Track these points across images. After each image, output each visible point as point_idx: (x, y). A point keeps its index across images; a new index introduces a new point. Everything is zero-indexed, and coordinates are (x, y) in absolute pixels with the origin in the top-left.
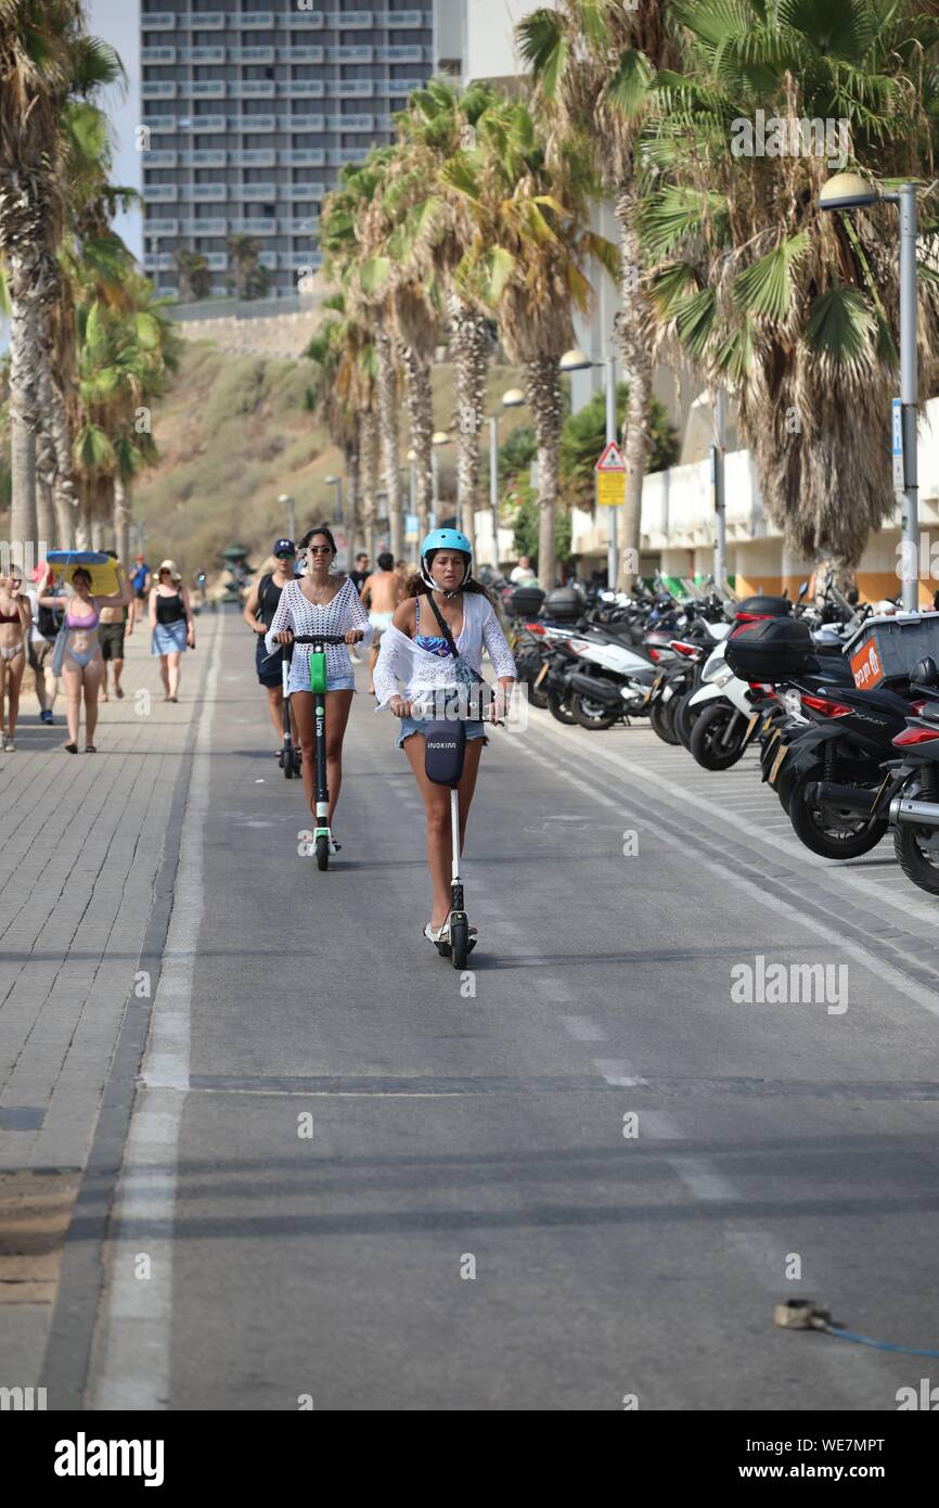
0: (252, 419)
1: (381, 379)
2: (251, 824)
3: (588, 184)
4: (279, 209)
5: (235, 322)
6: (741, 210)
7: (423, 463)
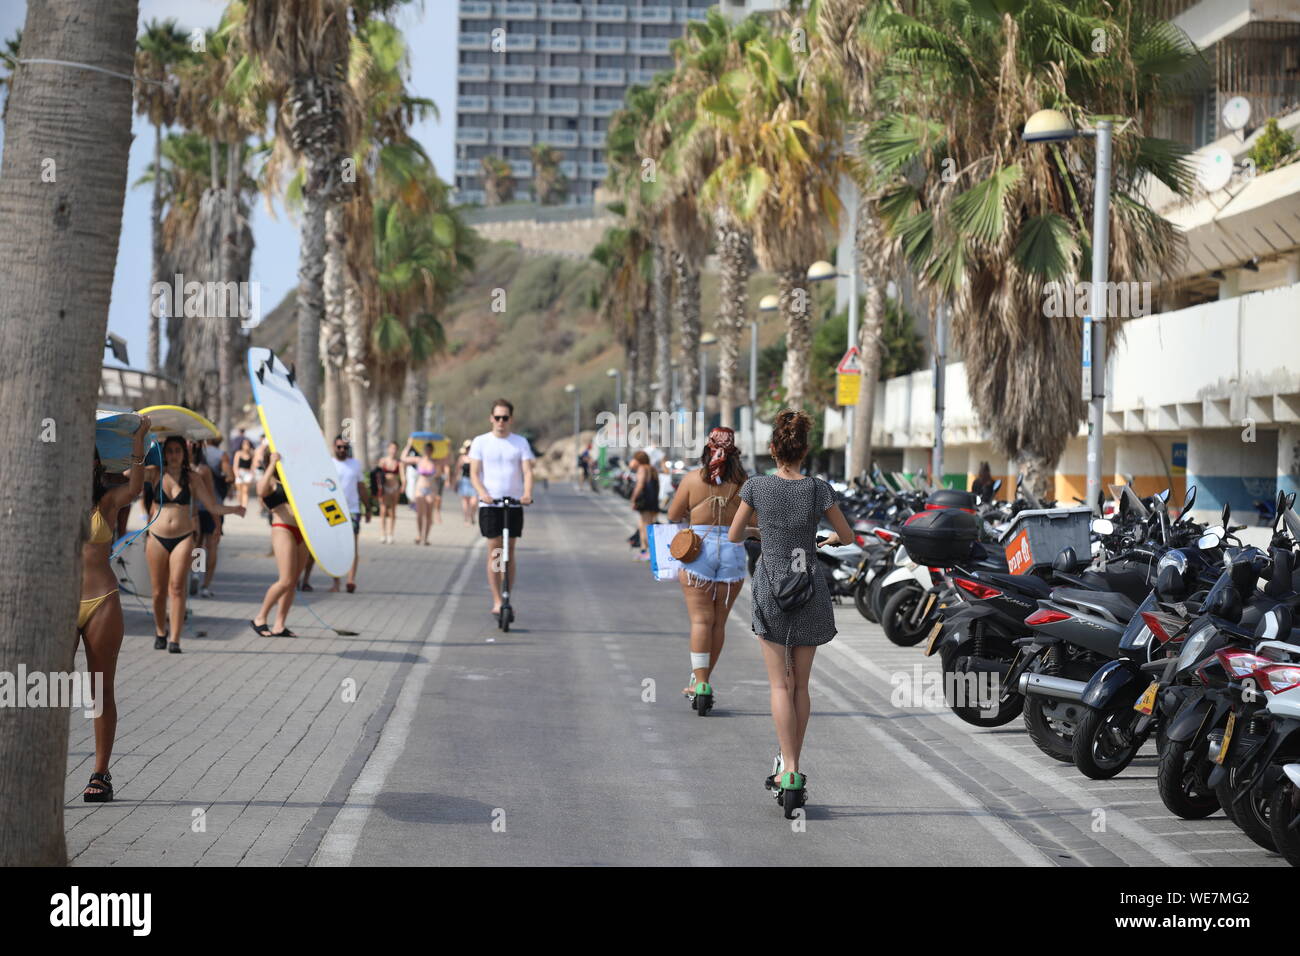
0: (545, 315)
1: (657, 282)
2: (470, 677)
3: (841, 110)
4: (581, 123)
5: (534, 225)
6: (959, 140)
7: (690, 360)
